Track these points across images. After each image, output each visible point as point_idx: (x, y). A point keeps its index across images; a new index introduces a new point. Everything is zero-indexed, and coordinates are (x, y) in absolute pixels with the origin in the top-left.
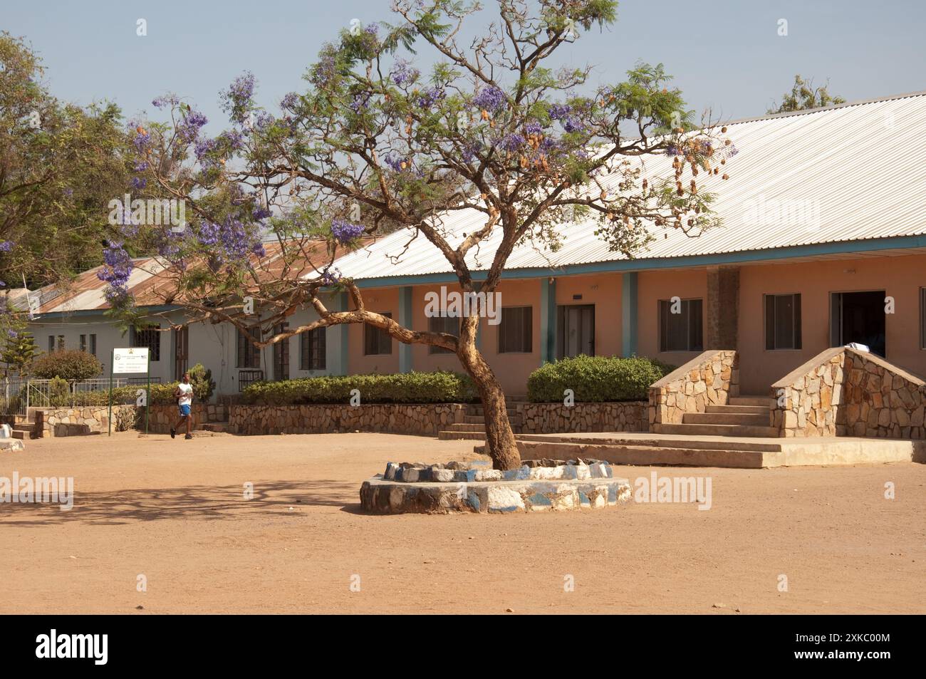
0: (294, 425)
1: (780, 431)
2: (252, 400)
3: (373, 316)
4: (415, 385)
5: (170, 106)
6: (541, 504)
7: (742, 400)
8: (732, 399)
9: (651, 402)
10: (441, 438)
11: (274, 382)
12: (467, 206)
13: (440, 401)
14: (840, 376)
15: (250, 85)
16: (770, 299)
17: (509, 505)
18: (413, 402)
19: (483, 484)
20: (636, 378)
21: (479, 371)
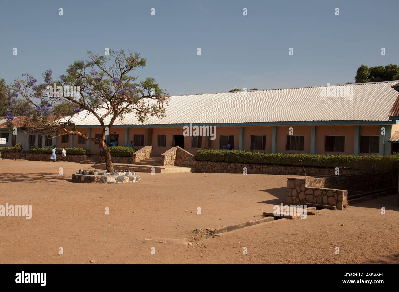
0: (43, 158)
1: (163, 165)
2: (32, 152)
3: (79, 133)
4: (75, 151)
5: (27, 76)
6: (120, 181)
7: (154, 157)
8: (151, 157)
9: (133, 157)
10: (81, 163)
11: (39, 148)
12: (103, 107)
13: (81, 155)
14: (176, 153)
15: (51, 72)
16: (159, 136)
17: (112, 181)
18: (74, 154)
19: (106, 176)
20: (129, 152)
21: (105, 148)
